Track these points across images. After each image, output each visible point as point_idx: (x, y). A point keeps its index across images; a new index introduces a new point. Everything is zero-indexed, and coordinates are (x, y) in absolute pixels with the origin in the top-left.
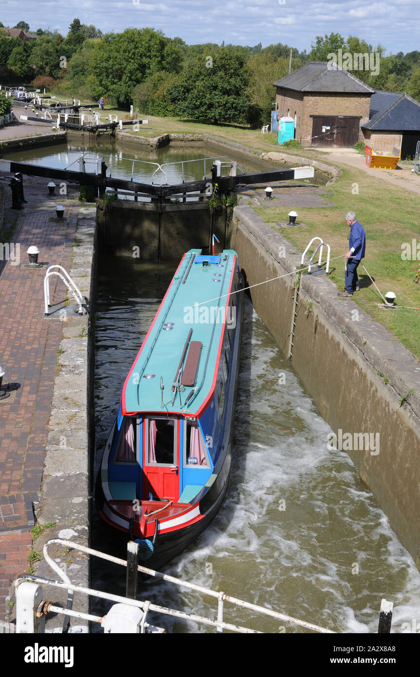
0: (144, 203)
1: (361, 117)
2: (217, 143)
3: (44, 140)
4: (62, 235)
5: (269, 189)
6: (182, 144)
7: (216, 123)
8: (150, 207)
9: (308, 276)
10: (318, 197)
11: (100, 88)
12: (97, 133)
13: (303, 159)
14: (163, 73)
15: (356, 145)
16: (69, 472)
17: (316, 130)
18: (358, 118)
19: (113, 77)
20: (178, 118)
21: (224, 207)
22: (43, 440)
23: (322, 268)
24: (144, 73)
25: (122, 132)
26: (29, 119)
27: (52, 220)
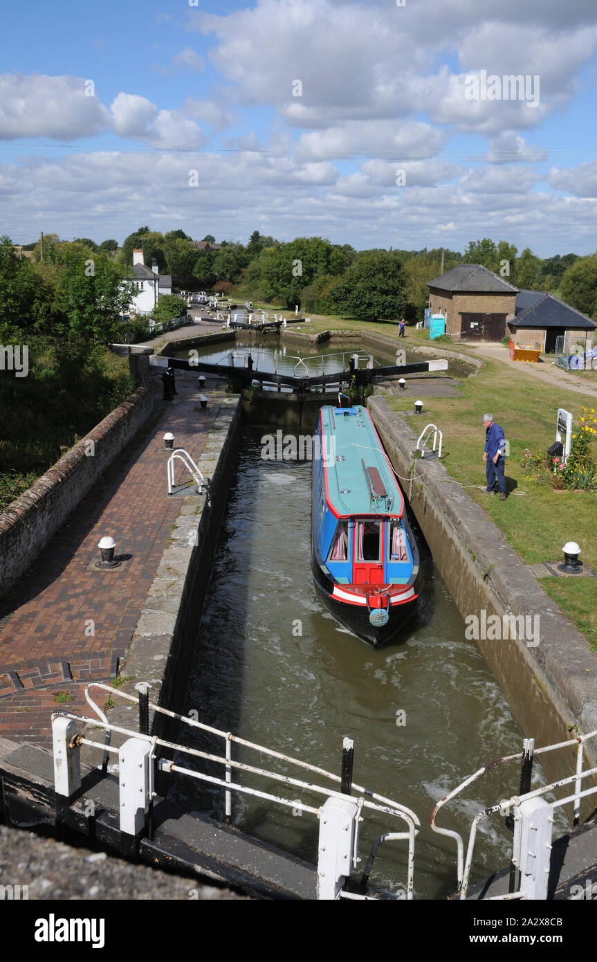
0: (287, 394)
1: (507, 314)
2: (373, 338)
3: (216, 338)
5: (402, 381)
6: (342, 339)
7: (375, 320)
8: (293, 397)
9: (421, 460)
10: (449, 388)
11: (272, 291)
12: (263, 331)
13: (451, 352)
14: (328, 277)
15: (502, 340)
16: (156, 633)
17: (465, 326)
18: (505, 315)
19: (283, 281)
20: (340, 316)
21: (361, 397)
22: (140, 605)
23: (435, 453)
24: (311, 276)
25: (286, 329)
26: (203, 320)
27: (196, 410)
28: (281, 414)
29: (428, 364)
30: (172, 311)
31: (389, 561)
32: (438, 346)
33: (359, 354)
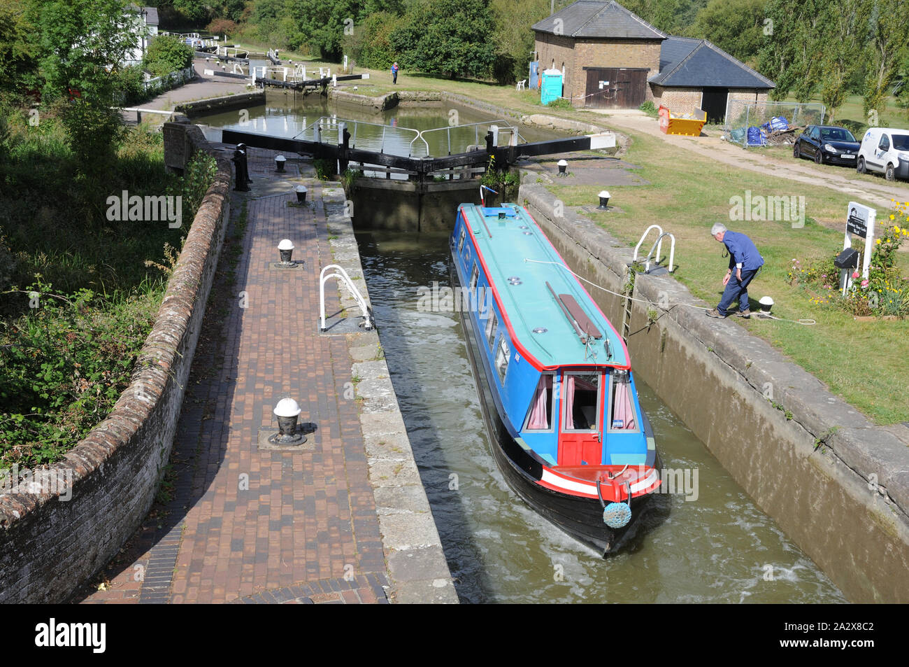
0: (401, 182)
1: (649, 69)
2: (460, 103)
3: (238, 101)
4: (310, 225)
5: (563, 163)
6: (415, 104)
7: (453, 76)
8: (410, 187)
9: (646, 276)
10: (625, 172)
11: (300, 34)
12: (303, 92)
14: (382, 15)
15: (642, 105)
16: (417, 544)
17: (591, 86)
18: (646, 71)
19: (317, 20)
20: (405, 71)
21: (501, 185)
22: (369, 501)
23: (661, 265)
24: (356, 12)
25: (336, 89)
26: (216, 74)
27: (291, 205)
28: (390, 211)
29: (589, 139)
30: (172, 61)
31: (610, 431)
32: (557, 114)
33: (499, 125)
